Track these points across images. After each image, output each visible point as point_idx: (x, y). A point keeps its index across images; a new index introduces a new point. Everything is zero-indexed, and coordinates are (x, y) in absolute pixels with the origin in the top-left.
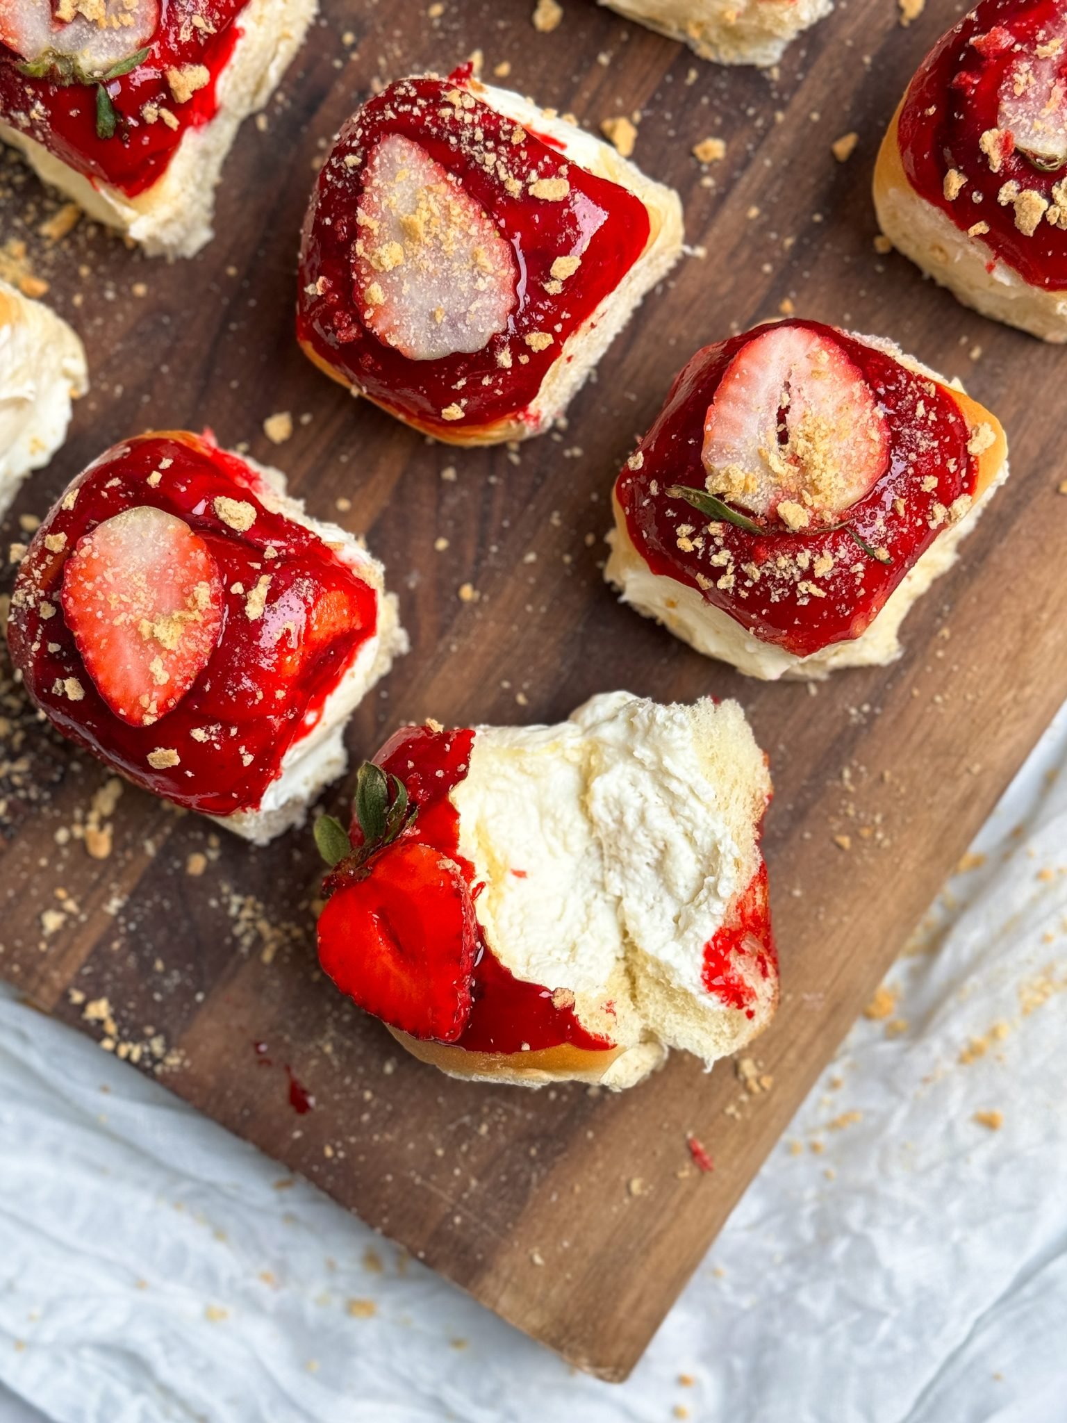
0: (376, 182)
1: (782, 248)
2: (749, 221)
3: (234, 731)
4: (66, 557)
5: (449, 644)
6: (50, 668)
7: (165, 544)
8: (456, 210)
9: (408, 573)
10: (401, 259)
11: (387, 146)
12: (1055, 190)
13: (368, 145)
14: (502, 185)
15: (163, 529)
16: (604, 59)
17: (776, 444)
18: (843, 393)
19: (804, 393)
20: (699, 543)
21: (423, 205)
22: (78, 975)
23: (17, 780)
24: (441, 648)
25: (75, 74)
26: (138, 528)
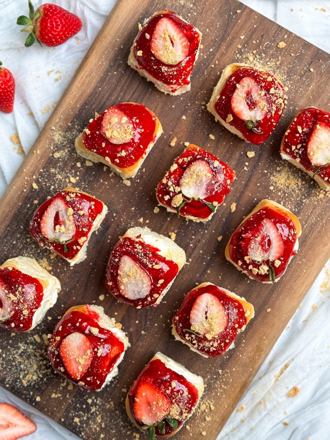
0: (122, 265)
1: (207, 259)
2: (200, 253)
3: (95, 378)
4: (61, 342)
5: (139, 343)
6: (57, 364)
7: (81, 341)
8: (138, 271)
9: (130, 328)
10: (127, 281)
11: (124, 258)
12: (260, 268)
13: (121, 256)
14: (148, 265)
15: (80, 337)
16: (169, 219)
17: (205, 319)
18: (218, 308)
19: (210, 309)
20: (190, 338)
21: (132, 270)
22: (63, 415)
23: (48, 373)
24: (138, 344)
25: (59, 242)
26: (75, 337)
